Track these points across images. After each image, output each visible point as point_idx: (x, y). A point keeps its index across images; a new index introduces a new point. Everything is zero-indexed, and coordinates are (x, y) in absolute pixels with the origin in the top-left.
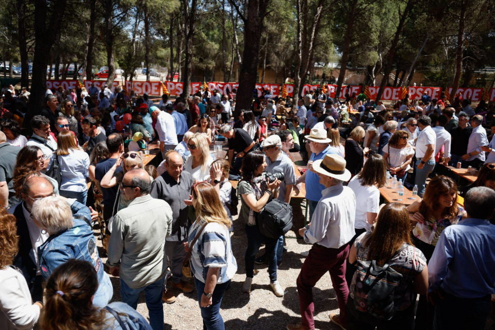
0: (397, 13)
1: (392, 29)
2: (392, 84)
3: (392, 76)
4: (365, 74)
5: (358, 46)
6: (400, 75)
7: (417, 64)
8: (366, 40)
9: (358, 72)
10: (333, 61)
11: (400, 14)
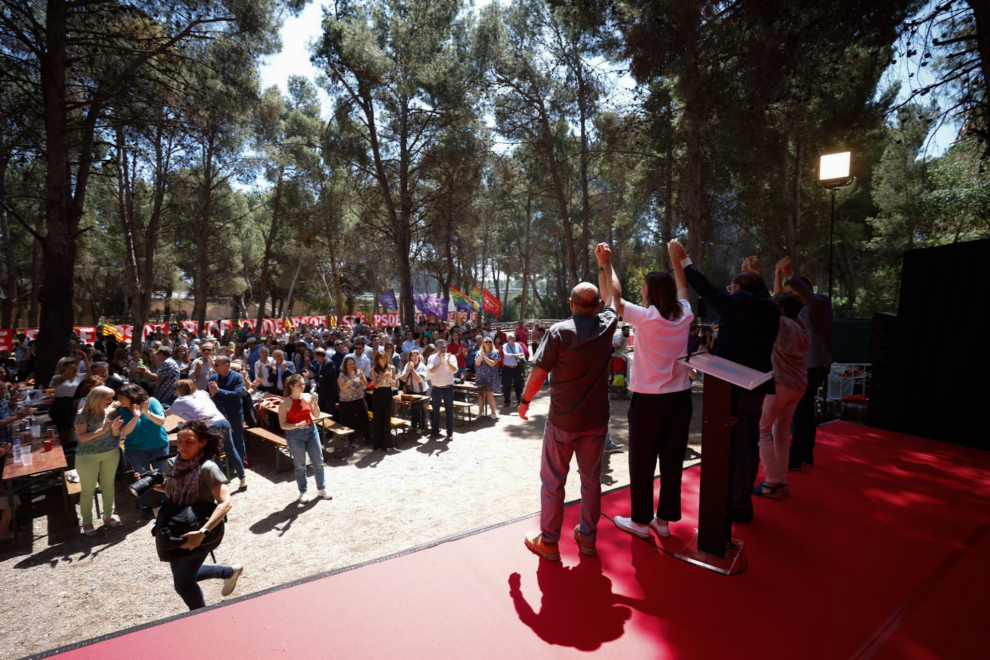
0: (261, 235)
1: (258, 251)
2: (270, 315)
3: (268, 307)
4: (231, 305)
5: (218, 271)
6: (278, 304)
7: (295, 291)
8: (226, 265)
9: (220, 303)
10: (181, 289)
11: (265, 237)
